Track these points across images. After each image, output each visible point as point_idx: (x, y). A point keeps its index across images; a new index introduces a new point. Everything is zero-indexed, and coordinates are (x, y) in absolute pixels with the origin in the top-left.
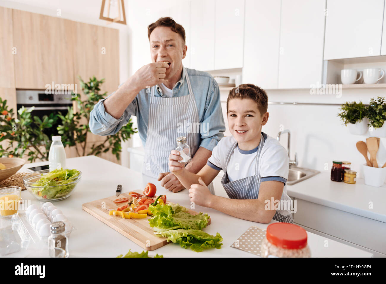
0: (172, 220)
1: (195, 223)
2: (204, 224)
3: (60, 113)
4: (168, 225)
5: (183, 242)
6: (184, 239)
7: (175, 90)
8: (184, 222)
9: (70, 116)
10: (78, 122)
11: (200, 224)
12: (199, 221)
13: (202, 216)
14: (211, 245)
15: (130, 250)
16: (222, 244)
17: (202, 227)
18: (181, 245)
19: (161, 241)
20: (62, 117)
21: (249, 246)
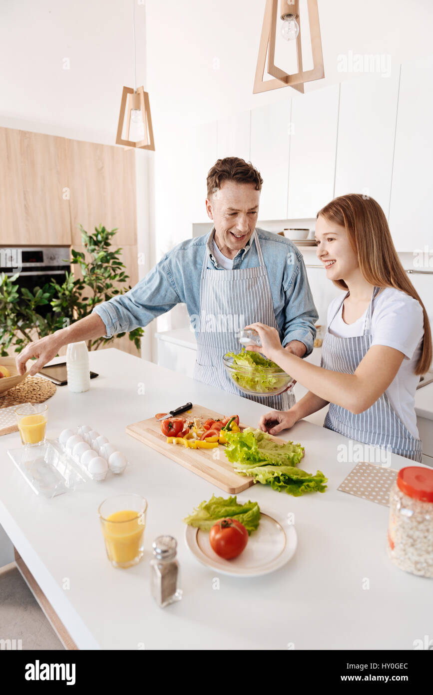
0: (258, 453)
1: (286, 456)
2: (298, 459)
3: (53, 280)
4: (252, 459)
5: (276, 483)
6: (277, 479)
7: (236, 259)
8: (271, 454)
9: (70, 284)
10: (80, 294)
11: (293, 458)
12: (292, 454)
13: (294, 447)
14: (313, 488)
15: (214, 494)
16: (325, 487)
17: (296, 462)
18: (273, 487)
19: (245, 481)
20: (57, 287)
21: (362, 489)
